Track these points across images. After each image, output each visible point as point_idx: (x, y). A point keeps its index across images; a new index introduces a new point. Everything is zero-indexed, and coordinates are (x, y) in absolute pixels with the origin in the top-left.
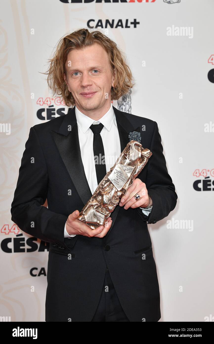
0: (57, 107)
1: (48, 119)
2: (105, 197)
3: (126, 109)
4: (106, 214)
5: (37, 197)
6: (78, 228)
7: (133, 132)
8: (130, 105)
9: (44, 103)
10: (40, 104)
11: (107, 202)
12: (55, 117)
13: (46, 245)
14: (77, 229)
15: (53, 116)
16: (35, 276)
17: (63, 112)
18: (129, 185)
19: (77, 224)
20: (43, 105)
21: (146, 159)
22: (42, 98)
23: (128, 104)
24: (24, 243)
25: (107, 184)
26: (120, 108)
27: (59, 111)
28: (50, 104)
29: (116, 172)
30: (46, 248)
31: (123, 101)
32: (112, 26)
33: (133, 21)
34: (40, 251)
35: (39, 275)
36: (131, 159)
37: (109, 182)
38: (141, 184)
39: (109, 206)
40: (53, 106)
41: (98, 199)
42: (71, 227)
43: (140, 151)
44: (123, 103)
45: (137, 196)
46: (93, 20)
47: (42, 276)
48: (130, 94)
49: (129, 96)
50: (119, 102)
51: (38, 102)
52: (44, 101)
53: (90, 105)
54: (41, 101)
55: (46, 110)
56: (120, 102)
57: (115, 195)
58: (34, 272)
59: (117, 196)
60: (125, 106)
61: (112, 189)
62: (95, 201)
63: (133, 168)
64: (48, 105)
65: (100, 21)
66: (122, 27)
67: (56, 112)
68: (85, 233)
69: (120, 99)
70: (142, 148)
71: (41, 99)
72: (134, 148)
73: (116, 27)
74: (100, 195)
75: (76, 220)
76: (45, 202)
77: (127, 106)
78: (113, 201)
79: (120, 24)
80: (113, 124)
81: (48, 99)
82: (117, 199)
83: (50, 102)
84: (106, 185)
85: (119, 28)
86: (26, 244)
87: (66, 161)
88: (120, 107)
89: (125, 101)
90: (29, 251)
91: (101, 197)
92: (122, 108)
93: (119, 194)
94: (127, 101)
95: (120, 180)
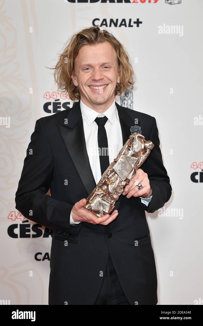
0: (62, 101)
1: (54, 112)
2: (110, 186)
3: (128, 104)
4: (112, 203)
5: (42, 186)
6: (84, 216)
7: (134, 126)
8: (132, 100)
9: (50, 97)
10: (47, 98)
11: (112, 191)
12: (60, 111)
13: (50, 231)
14: (82, 217)
15: (58, 109)
16: (40, 260)
17: (68, 105)
18: (133, 175)
19: (83, 212)
20: (49, 99)
21: (148, 151)
22: (49, 92)
23: (130, 99)
24: (30, 229)
25: (112, 174)
26: (122, 103)
27: (65, 105)
28: (56, 98)
29: (120, 163)
30: (50, 235)
31: (125, 96)
32: (116, 25)
33: (136, 21)
34: (44, 236)
35: (43, 260)
36: (135, 151)
37: (114, 173)
38: (143, 174)
39: (114, 195)
40: (59, 100)
41: (103, 188)
42: (77, 214)
43: (143, 143)
44: (125, 98)
45: (140, 185)
46: (98, 20)
47: (46, 261)
48: (132, 89)
49: (131, 91)
50: (121, 97)
51: (45, 96)
52: (50, 95)
53: (101, 100)
54: (48, 95)
55: (52, 104)
56: (123, 97)
57: (120, 185)
58: (39, 257)
59: (122, 185)
60: (127, 101)
61: (117, 179)
62: (100, 190)
63: (137, 159)
64: (54, 99)
65: (105, 20)
66: (126, 26)
67: (61, 105)
68: (91, 220)
69: (123, 94)
70: (145, 140)
71: (48, 94)
72: (138, 141)
73: (120, 26)
74: (105, 185)
75: (82, 208)
76: (48, 191)
77: (129, 101)
78: (118, 190)
79: (123, 23)
80: (116, 119)
81: (55, 94)
82: (121, 188)
83: (56, 96)
84: (111, 176)
85: (123, 27)
86: (31, 230)
87: (72, 153)
88: (122, 101)
89: (127, 97)
90: (34, 236)
91: (106, 186)
92: (124, 103)
93: (124, 183)
94: (129, 96)
95: (124, 170)
